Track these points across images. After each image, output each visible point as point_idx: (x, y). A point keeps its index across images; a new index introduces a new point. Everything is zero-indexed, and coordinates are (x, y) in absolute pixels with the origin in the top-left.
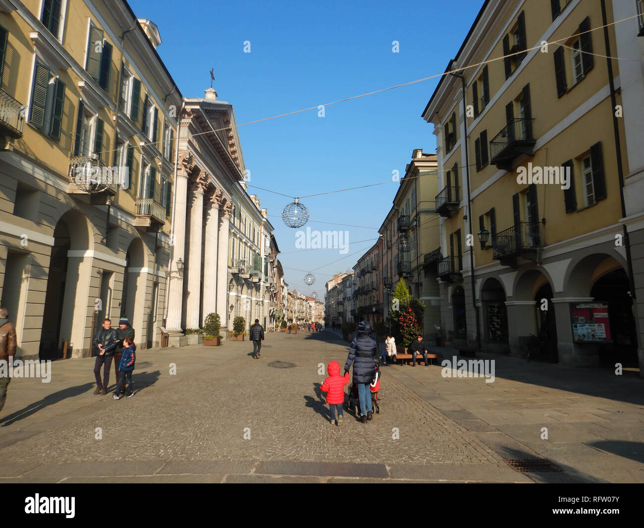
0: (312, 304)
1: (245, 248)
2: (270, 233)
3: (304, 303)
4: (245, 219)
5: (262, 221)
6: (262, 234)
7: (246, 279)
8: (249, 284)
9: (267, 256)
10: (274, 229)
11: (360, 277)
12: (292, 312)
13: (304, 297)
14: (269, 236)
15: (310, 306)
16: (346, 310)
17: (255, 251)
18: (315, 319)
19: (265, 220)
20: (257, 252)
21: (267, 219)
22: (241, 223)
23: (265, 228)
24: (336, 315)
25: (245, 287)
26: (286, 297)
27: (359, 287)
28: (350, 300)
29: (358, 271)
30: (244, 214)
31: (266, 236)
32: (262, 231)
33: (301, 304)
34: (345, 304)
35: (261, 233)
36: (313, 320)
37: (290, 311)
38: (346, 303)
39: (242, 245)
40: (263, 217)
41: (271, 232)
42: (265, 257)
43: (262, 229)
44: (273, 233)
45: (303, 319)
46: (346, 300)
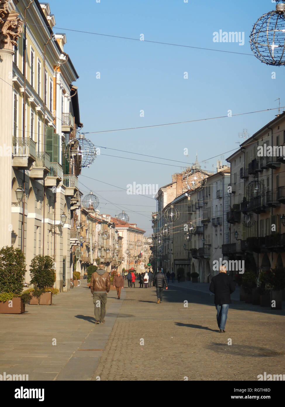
0: (123, 233)
1: (32, 114)
2: (71, 86)
3: (111, 231)
4: (32, 54)
5: (57, 59)
6: (58, 86)
7: (34, 180)
8: (38, 190)
9: (65, 132)
10: (78, 77)
11: (246, 178)
12: (88, 249)
13: (109, 220)
14: (68, 93)
15: (120, 238)
16: (210, 245)
17: (46, 122)
18: (129, 263)
19: (64, 58)
20: (50, 124)
21: (67, 56)
22: (26, 64)
23: (63, 75)
24: (185, 255)
25: (33, 195)
26: (79, 218)
27: (245, 198)
28: (220, 224)
29: (241, 164)
30: (31, 43)
31: (64, 92)
32: (58, 82)
33: (104, 233)
34: (207, 233)
35: (56, 84)
36: (125, 265)
37: (85, 247)
38: (210, 230)
39: (29, 110)
40: (61, 52)
41: (73, 83)
42: (62, 134)
43: (58, 76)
44: (75, 85)
45: (107, 264)
46: (210, 224)
